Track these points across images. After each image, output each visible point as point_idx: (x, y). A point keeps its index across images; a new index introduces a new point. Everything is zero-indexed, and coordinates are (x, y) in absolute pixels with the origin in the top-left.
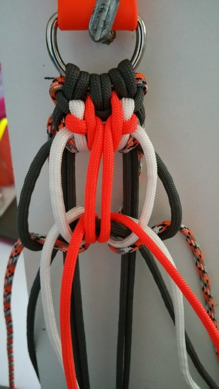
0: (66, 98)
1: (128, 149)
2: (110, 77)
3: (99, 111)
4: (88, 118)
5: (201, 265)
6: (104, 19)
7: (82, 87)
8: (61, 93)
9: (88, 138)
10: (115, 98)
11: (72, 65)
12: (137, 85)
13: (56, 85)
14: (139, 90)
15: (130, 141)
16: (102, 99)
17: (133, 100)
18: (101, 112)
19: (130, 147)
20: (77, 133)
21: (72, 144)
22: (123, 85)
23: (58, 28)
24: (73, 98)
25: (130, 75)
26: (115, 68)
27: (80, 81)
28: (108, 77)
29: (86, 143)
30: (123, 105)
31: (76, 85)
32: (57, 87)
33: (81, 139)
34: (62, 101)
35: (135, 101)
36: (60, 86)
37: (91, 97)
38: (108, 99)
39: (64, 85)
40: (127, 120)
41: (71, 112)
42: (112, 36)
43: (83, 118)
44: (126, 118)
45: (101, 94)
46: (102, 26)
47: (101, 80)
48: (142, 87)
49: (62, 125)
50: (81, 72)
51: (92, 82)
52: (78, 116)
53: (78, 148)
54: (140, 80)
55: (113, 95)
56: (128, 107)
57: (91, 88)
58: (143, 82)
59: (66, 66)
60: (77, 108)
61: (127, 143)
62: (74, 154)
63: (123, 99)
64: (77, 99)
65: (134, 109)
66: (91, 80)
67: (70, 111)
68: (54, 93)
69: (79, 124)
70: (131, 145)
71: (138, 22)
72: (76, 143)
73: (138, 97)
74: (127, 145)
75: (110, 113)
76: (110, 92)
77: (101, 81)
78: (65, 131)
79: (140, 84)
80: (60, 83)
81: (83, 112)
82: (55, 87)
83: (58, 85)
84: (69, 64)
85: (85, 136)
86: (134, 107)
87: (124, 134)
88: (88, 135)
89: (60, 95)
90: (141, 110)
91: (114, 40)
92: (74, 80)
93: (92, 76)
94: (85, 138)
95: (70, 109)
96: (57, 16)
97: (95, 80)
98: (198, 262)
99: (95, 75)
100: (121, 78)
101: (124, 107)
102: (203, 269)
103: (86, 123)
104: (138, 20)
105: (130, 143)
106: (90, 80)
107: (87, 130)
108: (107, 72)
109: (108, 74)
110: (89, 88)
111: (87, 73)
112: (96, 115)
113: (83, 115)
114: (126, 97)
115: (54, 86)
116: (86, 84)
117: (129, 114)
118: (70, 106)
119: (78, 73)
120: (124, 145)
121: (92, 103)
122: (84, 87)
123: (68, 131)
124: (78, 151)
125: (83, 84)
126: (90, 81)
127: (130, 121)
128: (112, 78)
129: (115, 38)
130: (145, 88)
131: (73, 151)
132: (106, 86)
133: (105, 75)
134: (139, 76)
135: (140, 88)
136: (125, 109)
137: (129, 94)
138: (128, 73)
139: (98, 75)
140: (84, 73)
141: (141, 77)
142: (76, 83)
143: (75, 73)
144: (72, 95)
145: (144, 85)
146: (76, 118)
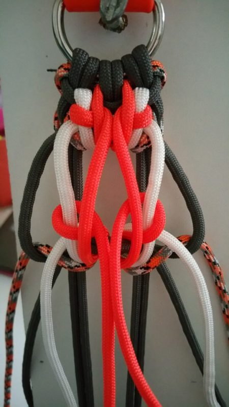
0: (72, 86)
1: (142, 147)
2: (123, 64)
3: (108, 101)
4: (95, 109)
5: (222, 283)
7: (90, 73)
8: (67, 81)
9: (95, 131)
10: (127, 87)
11: (80, 50)
12: (154, 73)
13: (61, 72)
14: (155, 79)
15: (144, 138)
16: (112, 88)
17: (148, 90)
18: (111, 103)
19: (144, 145)
20: (81, 125)
21: (78, 139)
22: (136, 73)
23: (66, 10)
24: (79, 86)
25: (145, 61)
26: (129, 55)
27: (88, 67)
28: (121, 65)
29: (92, 138)
30: (136, 94)
31: (83, 71)
32: (63, 73)
33: (87, 133)
34: (67, 89)
35: (150, 91)
36: (65, 73)
37: (99, 85)
38: (119, 87)
40: (140, 111)
41: (76, 101)
42: (123, 23)
43: (89, 108)
44: (138, 110)
45: (110, 82)
46: (114, 4)
47: (112, 66)
48: (159, 76)
49: (67, 118)
50: (89, 58)
51: (101, 68)
52: (83, 106)
53: (83, 144)
54: (157, 68)
55: (125, 84)
56: (142, 97)
58: (161, 70)
59: (73, 51)
60: (84, 98)
61: (140, 140)
62: (81, 152)
63: (137, 88)
64: (84, 87)
65: (148, 100)
66: (101, 66)
67: (74, 100)
68: (59, 82)
69: (84, 114)
70: (145, 143)
71: (155, 2)
72: (82, 138)
73: (153, 87)
74: (140, 143)
75: (121, 104)
76: (121, 80)
77: (112, 68)
78: (69, 123)
79: (156, 73)
80: (65, 69)
81: (90, 102)
82: (60, 74)
84: (76, 49)
85: (91, 130)
86: (149, 97)
87: (136, 129)
88: (95, 128)
89: (65, 82)
90: (158, 102)
91: (126, 28)
92: (80, 66)
93: (102, 63)
94: (91, 132)
95: (75, 98)
97: (105, 66)
98: (217, 280)
99: (106, 62)
100: (134, 64)
101: (136, 97)
102: (224, 289)
103: (93, 114)
105: (143, 141)
106: (99, 66)
107: (93, 122)
108: (120, 58)
109: (121, 61)
110: (98, 76)
111: (97, 59)
112: (105, 105)
113: (89, 105)
114: (139, 87)
115: (59, 72)
116: (95, 71)
117: (142, 106)
118: (75, 95)
119: (87, 58)
120: (137, 142)
121: (100, 91)
122: (92, 74)
123: (73, 123)
124: (84, 148)
125: (91, 70)
126: (99, 68)
127: (143, 113)
128: (125, 64)
129: (127, 26)
130: (163, 78)
131: (79, 148)
132: (116, 73)
133: (116, 61)
134: (156, 63)
135: (157, 77)
136: (138, 100)
137: (144, 83)
138: (142, 59)
139: (109, 62)
140: (94, 58)
141: (158, 65)
142: (83, 69)
143: (82, 58)
144: (79, 83)
145: (161, 74)
146: (81, 108)
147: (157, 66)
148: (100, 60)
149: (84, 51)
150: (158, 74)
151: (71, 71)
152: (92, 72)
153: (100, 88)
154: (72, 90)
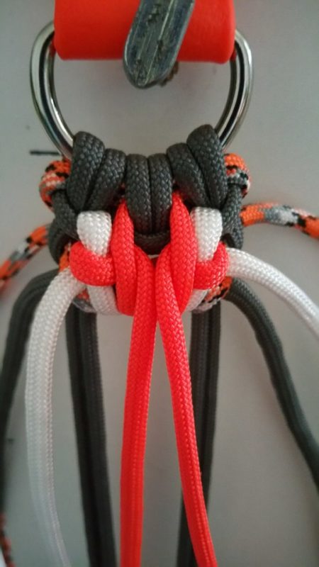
0: (72, 207)
1: (210, 302)
2: (170, 163)
3: (143, 234)
4: (118, 254)
6: (160, 38)
7: (108, 185)
8: (63, 196)
10: (179, 209)
11: (88, 135)
12: (229, 180)
13: (51, 179)
14: (231, 192)
16: (152, 211)
17: (219, 215)
18: (150, 238)
19: (214, 298)
20: (91, 284)
21: (84, 297)
22: (196, 181)
23: (57, 57)
24: (87, 208)
25: (212, 156)
26: (182, 144)
27: (103, 173)
28: (166, 164)
29: (113, 302)
30: (198, 224)
31: (93, 181)
32: (54, 183)
33: (102, 295)
34: (64, 213)
35: (223, 216)
36: (59, 182)
37: (126, 205)
38: (165, 211)
39: (69, 179)
40: (206, 257)
41: (81, 238)
43: (106, 251)
44: (204, 254)
45: (148, 201)
47: (149, 168)
48: (238, 185)
50: (107, 152)
51: (130, 175)
52: (94, 249)
54: (235, 170)
55: (176, 203)
56: (209, 229)
57: (127, 185)
58: (241, 174)
59: (74, 138)
63: (198, 210)
64: (96, 209)
66: (129, 168)
67: (77, 236)
68: (47, 196)
69: (96, 267)
70: (215, 294)
71: (237, 45)
73: (228, 207)
75: (168, 240)
76: (168, 197)
77: (150, 173)
78: (68, 279)
79: (234, 179)
80: (59, 175)
81: (107, 239)
82: (49, 184)
83: (55, 179)
84: (80, 134)
85: (111, 290)
88: (119, 287)
89: (59, 199)
90: (235, 230)
91: (175, 77)
92: (89, 172)
93: (129, 159)
94: (110, 294)
95: (79, 232)
96: (51, 29)
97: (138, 169)
99: (138, 157)
100: (193, 166)
103: (113, 263)
104: (236, 38)
106: (126, 170)
107: (114, 277)
108: (163, 151)
109: (167, 156)
110: (123, 186)
111: (121, 153)
112: (137, 243)
113: (106, 245)
114: (202, 206)
115: (47, 180)
116: (117, 179)
117: (211, 245)
118: (79, 226)
119: (101, 155)
121: (128, 219)
122: (112, 185)
123: (74, 278)
125: (111, 178)
126: (126, 172)
127: (213, 260)
128: (174, 165)
130: (245, 187)
132: (160, 183)
133: (158, 156)
134: (232, 160)
135: (235, 186)
136: (203, 235)
137: (210, 199)
138: (208, 152)
139: (144, 157)
140: (115, 152)
141: (237, 164)
142: (95, 177)
143: (92, 156)
144: (87, 201)
145: (243, 182)
146: (90, 252)
147: (235, 167)
148: (127, 154)
149: (95, 139)
150: (236, 182)
151: (71, 181)
152: (112, 181)
153: (128, 211)
154: (73, 214)
